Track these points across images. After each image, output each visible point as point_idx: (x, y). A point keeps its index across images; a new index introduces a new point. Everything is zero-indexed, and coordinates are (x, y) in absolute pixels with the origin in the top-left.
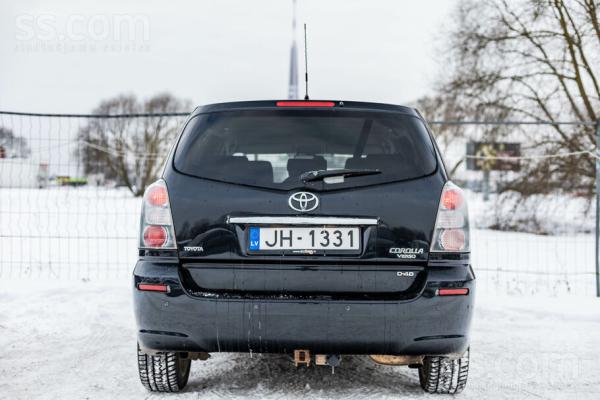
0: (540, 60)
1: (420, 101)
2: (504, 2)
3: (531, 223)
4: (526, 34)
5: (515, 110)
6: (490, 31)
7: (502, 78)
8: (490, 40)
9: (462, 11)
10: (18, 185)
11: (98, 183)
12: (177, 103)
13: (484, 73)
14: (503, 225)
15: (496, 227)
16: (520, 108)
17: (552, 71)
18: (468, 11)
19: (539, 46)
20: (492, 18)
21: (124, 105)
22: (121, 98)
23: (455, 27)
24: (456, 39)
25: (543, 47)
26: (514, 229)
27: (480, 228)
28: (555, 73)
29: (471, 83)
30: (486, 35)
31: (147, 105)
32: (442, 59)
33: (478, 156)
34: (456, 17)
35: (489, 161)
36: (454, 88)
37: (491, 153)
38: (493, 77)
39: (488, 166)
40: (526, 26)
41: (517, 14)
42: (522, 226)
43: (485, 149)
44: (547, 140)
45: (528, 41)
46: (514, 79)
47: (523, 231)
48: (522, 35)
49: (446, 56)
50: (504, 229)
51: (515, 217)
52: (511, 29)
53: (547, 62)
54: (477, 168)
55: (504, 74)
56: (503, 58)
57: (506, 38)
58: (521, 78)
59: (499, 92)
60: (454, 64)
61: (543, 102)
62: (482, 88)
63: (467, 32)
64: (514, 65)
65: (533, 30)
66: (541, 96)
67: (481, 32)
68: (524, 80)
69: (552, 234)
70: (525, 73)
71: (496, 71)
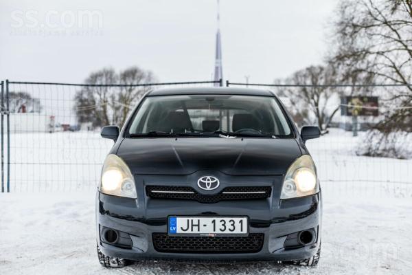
0: (396, 40)
1: (308, 69)
2: (371, 1)
3: (391, 151)
4: (386, 23)
5: (379, 74)
6: (361, 21)
7: (370, 53)
8: (362, 27)
9: (342, 8)
10: (31, 130)
11: (89, 129)
12: (143, 73)
13: (357, 49)
14: (373, 153)
15: (368, 154)
16: (382, 73)
17: (404, 48)
18: (346, 7)
19: (395, 31)
20: (362, 12)
21: (106, 75)
22: (104, 71)
23: (338, 19)
24: (339, 27)
25: (398, 31)
26: (380, 155)
27: (358, 155)
28: (406, 49)
29: (349, 57)
30: (359, 24)
31: (121, 75)
32: (330, 41)
33: (349, 105)
34: (339, 12)
35: (356, 109)
36: (337, 60)
37: (359, 104)
38: (364, 53)
39: (356, 112)
40: (386, 18)
41: (379, 9)
42: (386, 153)
43: (354, 101)
44: (402, 94)
45: (388, 27)
46: (378, 53)
47: (387, 156)
48: (384, 23)
49: (333, 38)
50: (374, 156)
51: (381, 147)
52: (376, 19)
53: (401, 42)
54: (349, 114)
55: (371, 50)
56: (370, 39)
57: (373, 26)
58: (383, 52)
59: (368, 63)
60: (338, 44)
61: (398, 69)
62: (356, 60)
63: (346, 21)
64: (379, 44)
65: (392, 20)
66: (397, 64)
67: (355, 21)
68: (385, 54)
69: (406, 159)
70: (386, 50)
71: (366, 48)
